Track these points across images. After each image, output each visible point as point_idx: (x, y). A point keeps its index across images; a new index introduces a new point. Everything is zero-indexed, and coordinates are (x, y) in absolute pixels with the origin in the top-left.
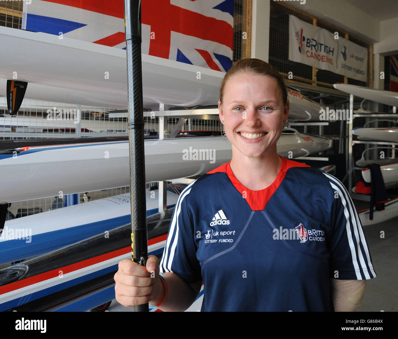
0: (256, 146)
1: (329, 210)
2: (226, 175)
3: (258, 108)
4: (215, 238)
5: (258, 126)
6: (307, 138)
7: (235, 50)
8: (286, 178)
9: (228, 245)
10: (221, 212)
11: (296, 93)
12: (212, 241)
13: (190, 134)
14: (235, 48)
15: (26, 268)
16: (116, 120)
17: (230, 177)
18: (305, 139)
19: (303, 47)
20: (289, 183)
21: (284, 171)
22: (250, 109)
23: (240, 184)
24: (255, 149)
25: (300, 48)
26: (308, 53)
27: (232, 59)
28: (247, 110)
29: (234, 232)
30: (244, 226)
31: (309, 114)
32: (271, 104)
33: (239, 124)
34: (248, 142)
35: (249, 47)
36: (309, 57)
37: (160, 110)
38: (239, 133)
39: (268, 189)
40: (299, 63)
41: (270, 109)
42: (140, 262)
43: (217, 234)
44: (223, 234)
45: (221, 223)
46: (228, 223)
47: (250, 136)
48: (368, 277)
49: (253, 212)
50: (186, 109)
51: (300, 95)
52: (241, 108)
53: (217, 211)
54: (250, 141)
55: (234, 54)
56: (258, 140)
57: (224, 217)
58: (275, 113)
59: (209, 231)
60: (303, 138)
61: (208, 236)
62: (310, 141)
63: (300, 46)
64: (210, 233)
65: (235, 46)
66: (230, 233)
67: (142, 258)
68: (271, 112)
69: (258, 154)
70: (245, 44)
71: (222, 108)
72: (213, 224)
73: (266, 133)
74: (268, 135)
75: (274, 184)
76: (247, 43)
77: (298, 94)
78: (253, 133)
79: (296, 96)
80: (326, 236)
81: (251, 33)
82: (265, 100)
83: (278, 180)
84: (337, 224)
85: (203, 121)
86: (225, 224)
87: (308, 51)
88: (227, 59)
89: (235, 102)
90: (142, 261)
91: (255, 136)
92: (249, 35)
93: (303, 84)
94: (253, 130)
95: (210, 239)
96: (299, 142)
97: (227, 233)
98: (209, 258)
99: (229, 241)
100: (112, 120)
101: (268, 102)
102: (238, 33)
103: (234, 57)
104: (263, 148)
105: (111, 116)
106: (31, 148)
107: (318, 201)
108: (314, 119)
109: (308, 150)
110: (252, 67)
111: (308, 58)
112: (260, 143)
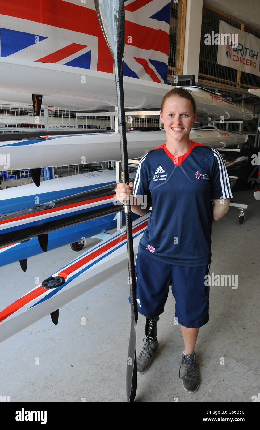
0: (179, 134)
1: (212, 166)
2: (164, 150)
3: (181, 115)
4: (157, 178)
5: (181, 124)
6: (225, 133)
7: (170, 55)
8: (193, 151)
9: (163, 181)
10: (160, 167)
11: (217, 97)
12: (156, 180)
13: (135, 129)
14: (170, 53)
15: (53, 204)
16: (81, 118)
17: (165, 151)
18: (222, 134)
19: (230, 51)
20: (194, 153)
21: (192, 147)
22: (177, 116)
23: (170, 154)
24: (178, 136)
25: (227, 53)
26: (234, 57)
27: (167, 64)
28: (176, 116)
29: (167, 175)
30: (171, 173)
31: (228, 114)
32: (187, 113)
33: (172, 124)
34: (176, 132)
35: (182, 52)
36: (235, 60)
37: (115, 111)
38: (172, 128)
39: (183, 156)
40: (226, 67)
41: (187, 116)
42: (127, 184)
43: (158, 177)
44: (161, 176)
45: (161, 172)
46: (164, 172)
47: (176, 129)
48: (228, 197)
49: (176, 166)
50: (135, 111)
51: (220, 98)
52: (172, 115)
53: (158, 167)
54: (177, 132)
55: (170, 59)
56: (180, 132)
57: (162, 169)
58: (189, 118)
59: (155, 176)
60: (221, 133)
61: (154, 178)
62: (227, 136)
63: (228, 50)
64: (155, 177)
65: (170, 51)
66: (165, 176)
67: (127, 182)
68: (187, 118)
69: (180, 138)
70: (179, 49)
71: (163, 115)
72: (156, 173)
73: (184, 128)
74: (185, 129)
75: (186, 153)
76: (181, 48)
77: (219, 98)
78: (178, 128)
79: (217, 99)
80: (209, 177)
81: (185, 39)
82: (184, 111)
83: (189, 152)
84: (215, 173)
85: (141, 118)
86: (162, 172)
87: (234, 56)
88: (163, 64)
89: (170, 112)
90: (127, 183)
91: (179, 129)
92: (183, 41)
93: (228, 86)
94: (178, 127)
95: (155, 179)
96: (219, 136)
97: (163, 176)
98: (155, 187)
99: (164, 179)
100: (78, 118)
101: (186, 112)
102: (173, 36)
103: (169, 62)
104: (182, 135)
105: (78, 115)
106: (50, 137)
107: (207, 161)
108: (232, 118)
109: (225, 143)
110: (179, 94)
111: (234, 62)
112: (181, 133)
